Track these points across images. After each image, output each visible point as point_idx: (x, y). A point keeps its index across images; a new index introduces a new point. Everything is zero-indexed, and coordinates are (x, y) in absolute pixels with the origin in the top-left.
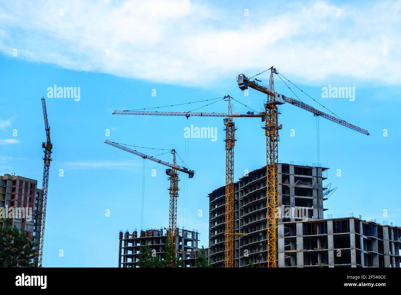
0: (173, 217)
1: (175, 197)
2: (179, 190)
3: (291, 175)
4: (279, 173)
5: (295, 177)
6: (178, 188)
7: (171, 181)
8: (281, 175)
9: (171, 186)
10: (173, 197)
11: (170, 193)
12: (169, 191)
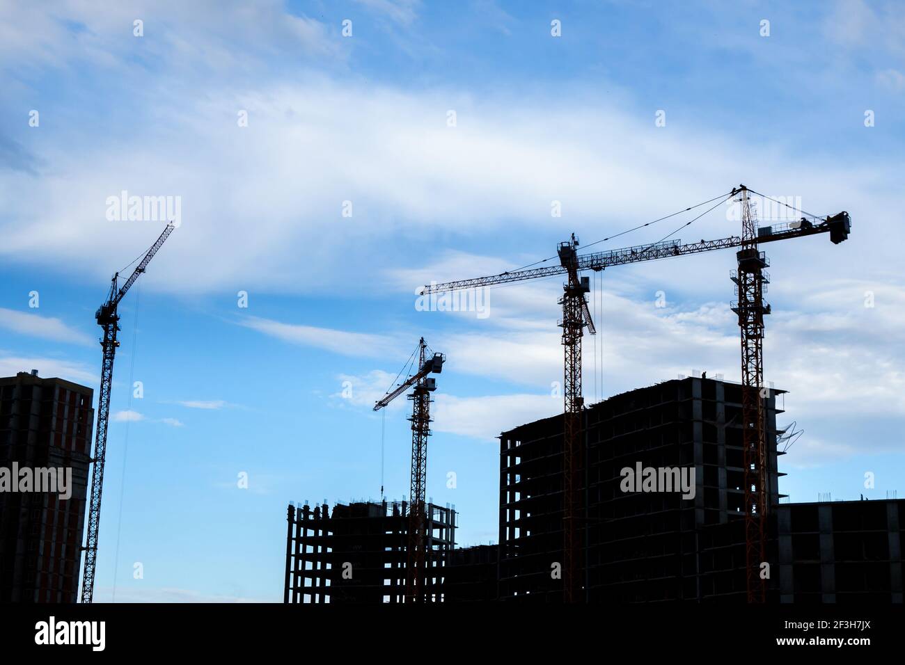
0: (418, 477)
1: (423, 437)
2: (430, 421)
3: (719, 402)
4: (698, 399)
5: (726, 406)
6: (429, 417)
7: (415, 403)
8: (700, 402)
9: (414, 412)
10: (418, 435)
11: (413, 428)
12: (410, 423)
